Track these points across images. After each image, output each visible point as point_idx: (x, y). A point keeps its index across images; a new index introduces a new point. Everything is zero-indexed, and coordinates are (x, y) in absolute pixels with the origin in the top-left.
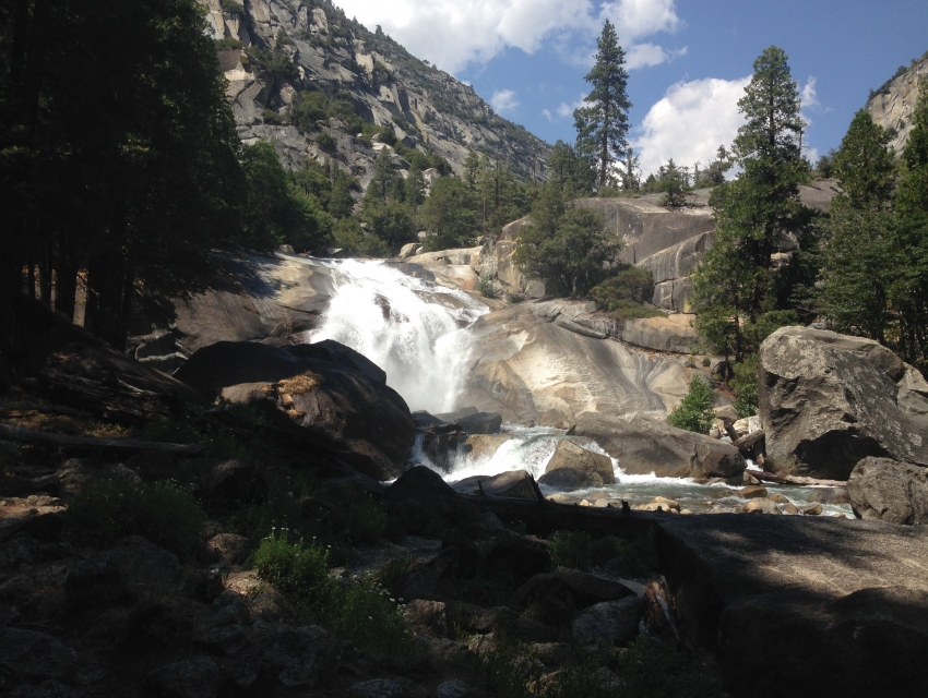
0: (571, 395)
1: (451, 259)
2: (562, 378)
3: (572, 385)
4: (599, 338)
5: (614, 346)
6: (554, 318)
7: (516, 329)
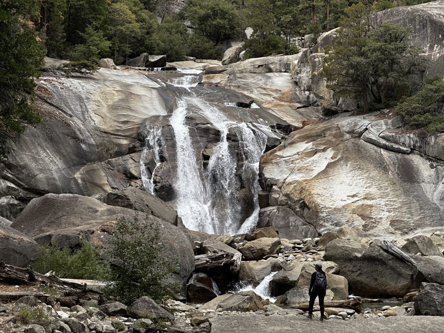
0: (368, 212)
1: (272, 66)
2: (362, 195)
3: (369, 202)
4: (404, 153)
5: (416, 160)
6: (361, 134)
7: (323, 147)
